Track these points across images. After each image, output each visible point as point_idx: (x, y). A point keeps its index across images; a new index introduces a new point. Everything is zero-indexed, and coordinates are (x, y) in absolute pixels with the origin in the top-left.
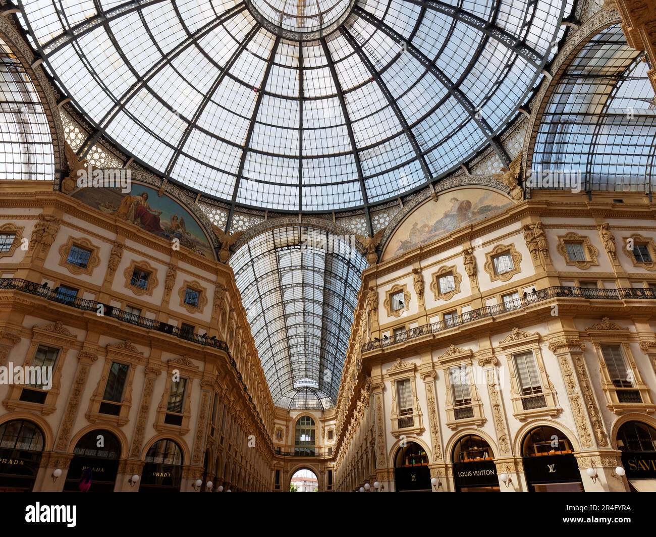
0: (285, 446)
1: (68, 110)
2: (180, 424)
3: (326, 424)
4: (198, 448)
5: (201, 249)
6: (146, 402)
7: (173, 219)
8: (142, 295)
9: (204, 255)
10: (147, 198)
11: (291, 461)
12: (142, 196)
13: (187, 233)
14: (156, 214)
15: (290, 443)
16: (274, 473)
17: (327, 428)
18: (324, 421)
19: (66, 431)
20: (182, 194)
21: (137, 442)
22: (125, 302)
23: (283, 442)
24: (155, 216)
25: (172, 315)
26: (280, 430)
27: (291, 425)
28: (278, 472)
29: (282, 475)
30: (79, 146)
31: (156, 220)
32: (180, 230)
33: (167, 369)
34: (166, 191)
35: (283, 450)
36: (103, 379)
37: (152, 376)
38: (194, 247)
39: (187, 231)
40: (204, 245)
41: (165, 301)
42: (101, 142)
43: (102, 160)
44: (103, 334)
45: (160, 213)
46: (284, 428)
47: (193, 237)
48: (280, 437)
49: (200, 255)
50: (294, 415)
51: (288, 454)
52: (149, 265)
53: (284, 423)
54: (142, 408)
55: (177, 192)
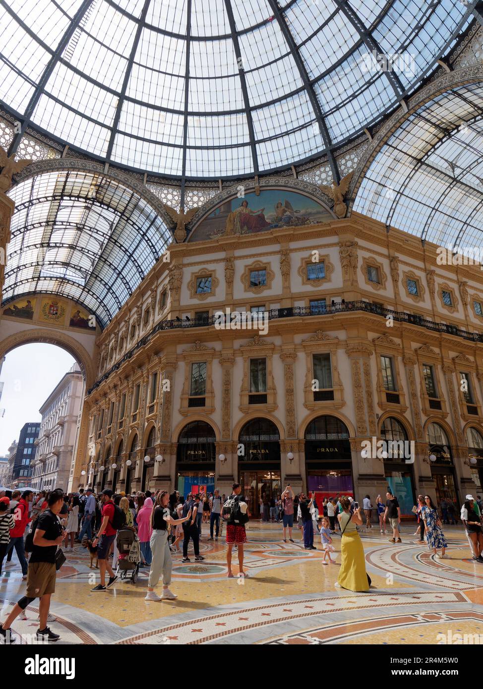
1: (155, 181)
2: (332, 399)
4: (361, 418)
5: (315, 219)
6: (290, 386)
7: (278, 207)
8: (262, 291)
9: (320, 222)
10: (247, 204)
12: (242, 205)
13: (296, 212)
14: (260, 213)
19: (226, 424)
20: (277, 178)
21: (291, 424)
22: (248, 305)
24: (259, 216)
25: (294, 298)
30: (179, 201)
31: (261, 217)
32: (288, 213)
33: (304, 349)
34: (261, 187)
36: (245, 375)
37: (289, 360)
38: (307, 220)
39: (294, 210)
40: (318, 213)
41: (287, 287)
42: (194, 185)
43: (202, 199)
44: (235, 339)
45: (263, 210)
47: (303, 211)
49: (316, 224)
52: (261, 262)
54: (287, 392)
55: (272, 181)
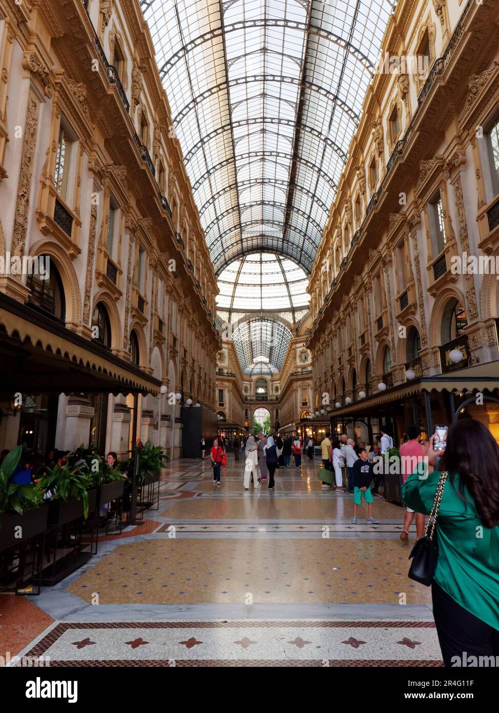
0: (250, 396)
3: (274, 382)
11: (254, 404)
15: (252, 394)
16: (244, 411)
17: (274, 385)
18: (272, 381)
23: (248, 394)
26: (246, 387)
27: (252, 383)
28: (246, 410)
29: (249, 412)
35: (248, 398)
46: (249, 386)
48: (246, 391)
50: (254, 378)
51: (252, 400)
53: (249, 383)
